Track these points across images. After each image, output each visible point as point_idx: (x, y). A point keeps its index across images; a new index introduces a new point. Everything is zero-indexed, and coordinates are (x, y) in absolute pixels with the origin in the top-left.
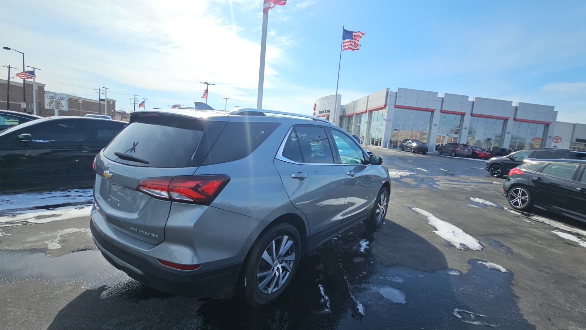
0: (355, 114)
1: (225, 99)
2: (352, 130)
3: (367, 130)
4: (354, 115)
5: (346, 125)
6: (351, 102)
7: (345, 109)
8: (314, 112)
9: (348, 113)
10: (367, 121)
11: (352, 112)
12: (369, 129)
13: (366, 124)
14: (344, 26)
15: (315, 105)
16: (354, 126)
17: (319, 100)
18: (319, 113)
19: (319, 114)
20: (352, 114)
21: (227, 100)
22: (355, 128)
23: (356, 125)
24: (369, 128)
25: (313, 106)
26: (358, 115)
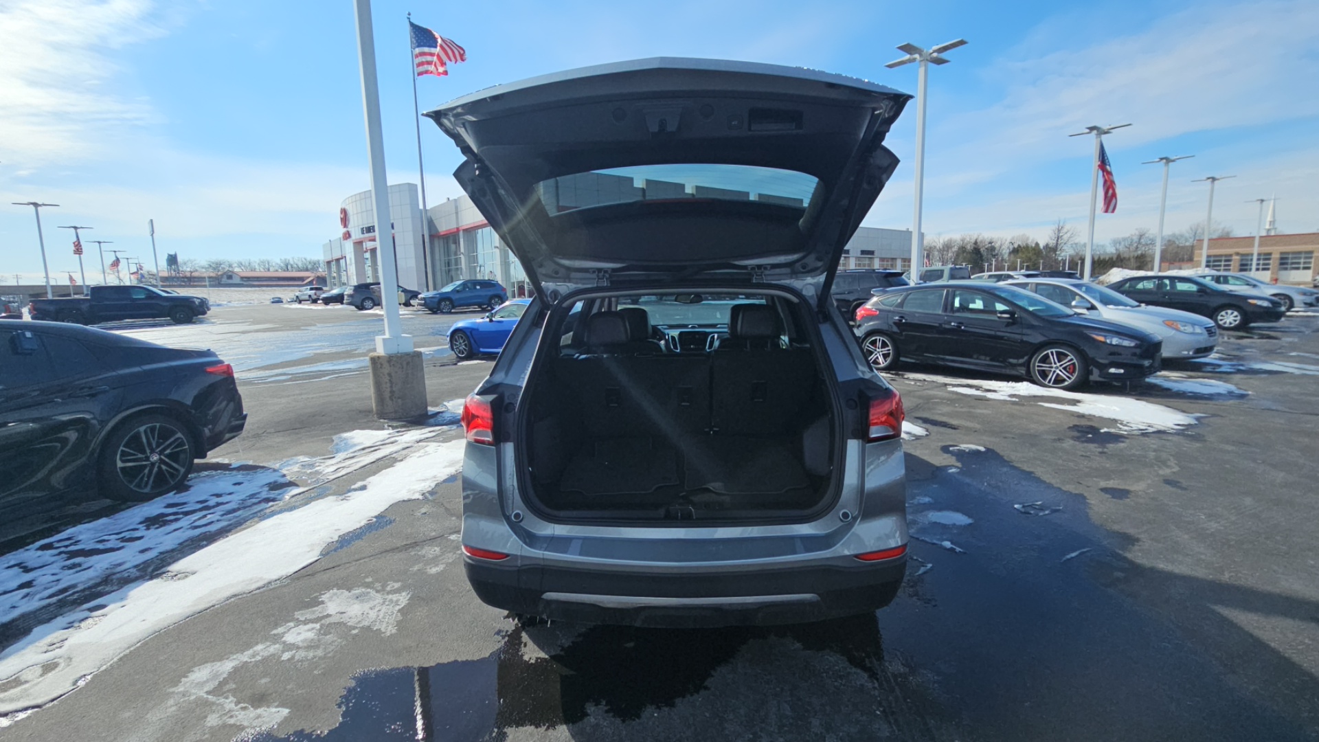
0: (464, 230)
1: (73, 230)
2: (461, 268)
3: (501, 265)
4: (461, 233)
5: (443, 258)
6: (445, 201)
7: (433, 219)
8: (345, 230)
9: (443, 228)
10: (498, 245)
11: (455, 226)
12: (505, 262)
13: (497, 251)
14: (409, 14)
15: (344, 212)
16: (465, 258)
17: (354, 200)
18: (363, 233)
19: (362, 236)
20: (455, 230)
21: (79, 231)
22: (469, 264)
23: (469, 257)
24: (505, 259)
25: (338, 216)
26: (470, 231)
